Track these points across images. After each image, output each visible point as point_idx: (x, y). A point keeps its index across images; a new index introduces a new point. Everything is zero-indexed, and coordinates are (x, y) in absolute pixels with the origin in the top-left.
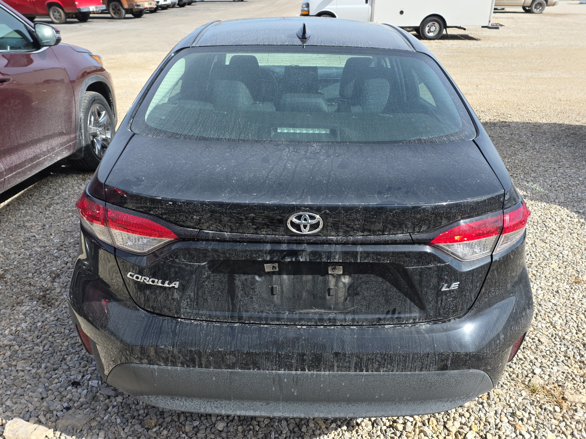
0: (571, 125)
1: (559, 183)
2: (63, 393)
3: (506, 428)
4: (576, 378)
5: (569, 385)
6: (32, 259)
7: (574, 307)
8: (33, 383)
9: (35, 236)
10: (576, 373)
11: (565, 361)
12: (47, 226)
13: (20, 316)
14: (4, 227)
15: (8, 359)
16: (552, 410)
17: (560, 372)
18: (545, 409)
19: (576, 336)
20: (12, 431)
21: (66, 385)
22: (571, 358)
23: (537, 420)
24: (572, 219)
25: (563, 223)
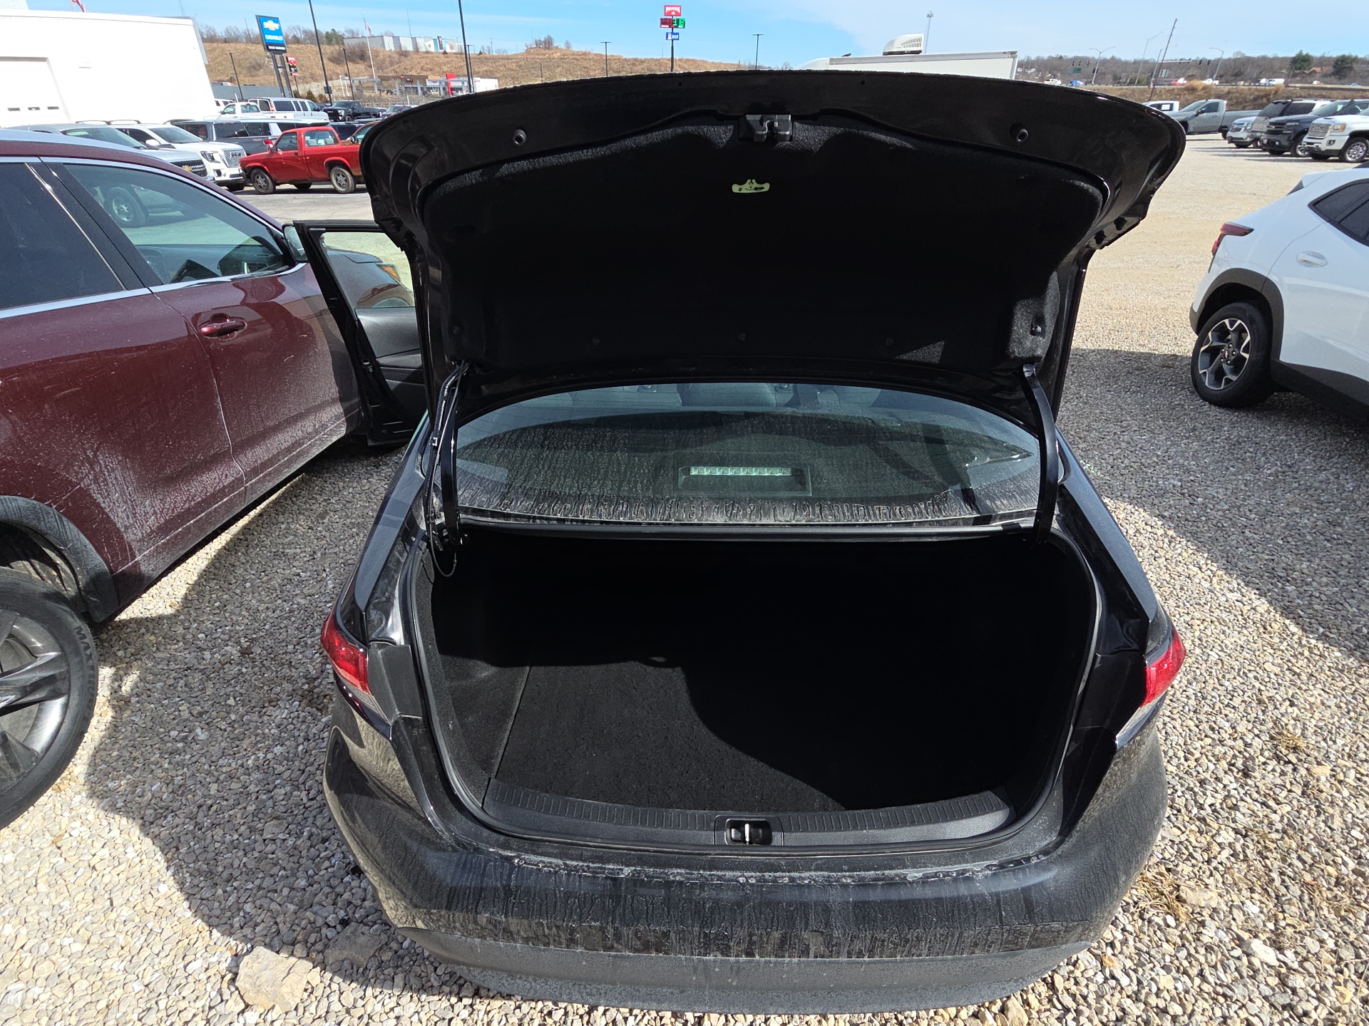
0: (1133, 353)
1: (1126, 461)
2: (337, 890)
3: (1086, 963)
4: (1195, 854)
5: (1185, 868)
6: (293, 619)
7: (1176, 705)
8: (289, 866)
9: (299, 575)
10: (1194, 843)
11: (1172, 817)
12: (319, 555)
13: (272, 731)
14: (253, 555)
15: (250, 818)
16: (1162, 923)
17: (1167, 841)
18: (1150, 921)
19: (1186, 764)
20: (250, 976)
21: (343, 872)
22: (1183, 810)
23: (1139, 945)
24: (1153, 530)
25: (1141, 538)
